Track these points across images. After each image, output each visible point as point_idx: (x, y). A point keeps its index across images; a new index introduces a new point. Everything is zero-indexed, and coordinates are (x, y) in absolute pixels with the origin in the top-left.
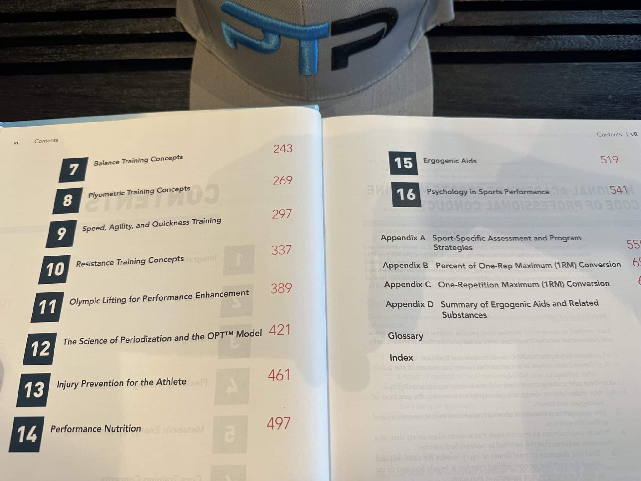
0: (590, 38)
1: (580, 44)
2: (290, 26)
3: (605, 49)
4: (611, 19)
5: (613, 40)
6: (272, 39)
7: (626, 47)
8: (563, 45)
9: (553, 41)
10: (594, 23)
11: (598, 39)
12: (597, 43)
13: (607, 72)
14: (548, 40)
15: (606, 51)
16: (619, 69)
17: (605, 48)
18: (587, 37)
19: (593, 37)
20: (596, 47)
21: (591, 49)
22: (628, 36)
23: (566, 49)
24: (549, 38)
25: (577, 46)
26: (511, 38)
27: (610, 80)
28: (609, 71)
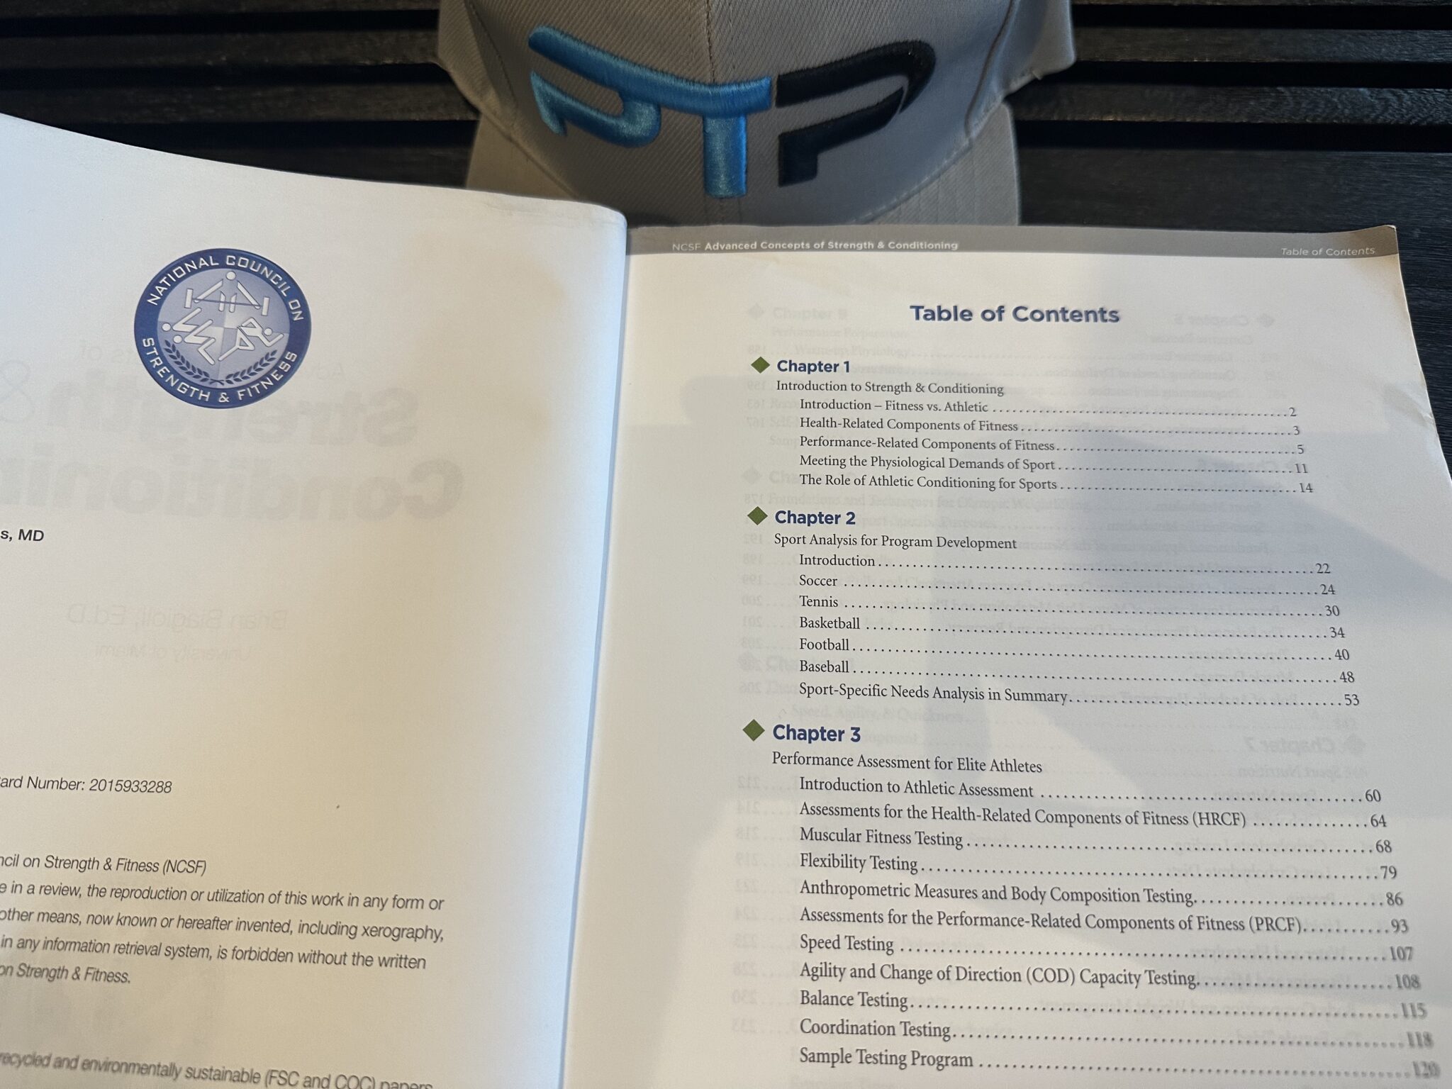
2: (682, 85)
3: (1414, 122)
6: (641, 114)
9: (1290, 99)
12: (1396, 106)
13: (1414, 176)
15: (1416, 124)
17: (1412, 118)
18: (1372, 92)
19: (1386, 93)
20: (1392, 115)
21: (1379, 121)
23: (1319, 120)
24: (1283, 93)
25: (1347, 111)
26: (1192, 91)
27: (1420, 193)
28: (1418, 172)
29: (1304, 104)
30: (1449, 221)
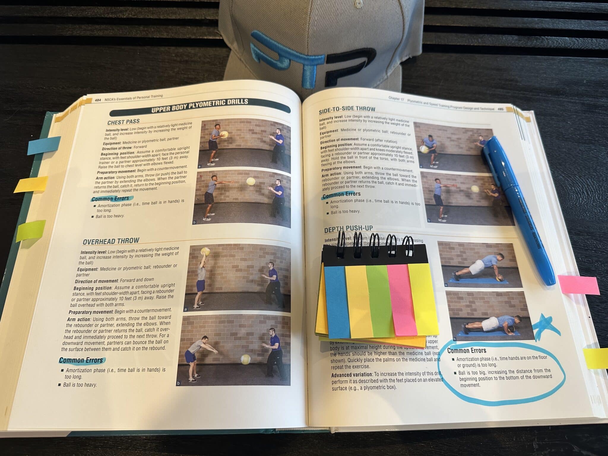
0: (571, 39)
1: (565, 44)
2: (298, 54)
4: (587, 27)
5: (588, 41)
6: (285, 61)
7: (597, 47)
8: (553, 44)
9: (546, 40)
10: (575, 29)
11: (578, 41)
12: (577, 43)
13: (583, 64)
14: (542, 40)
15: (583, 49)
16: (592, 62)
17: (582, 47)
19: (574, 39)
20: (576, 46)
21: (572, 48)
22: (599, 40)
23: (555, 47)
24: (543, 38)
25: (563, 45)
27: (585, 70)
28: (584, 64)
29: (550, 42)
30: (594, 78)
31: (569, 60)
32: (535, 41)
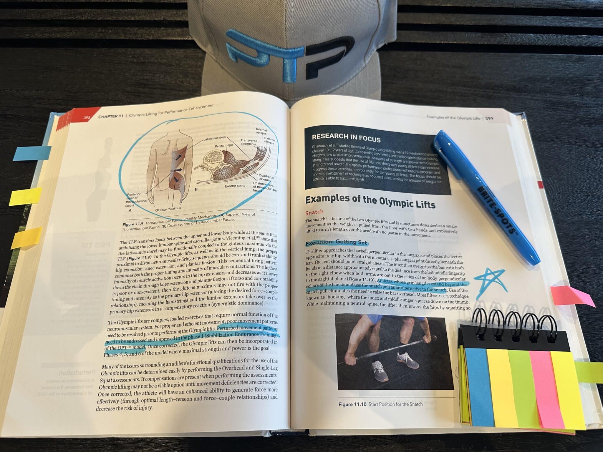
0: (536, 36)
1: (529, 40)
3: (547, 45)
5: (553, 38)
6: (263, 57)
7: (562, 43)
8: (517, 41)
9: (510, 37)
10: (540, 25)
11: (542, 37)
12: (542, 39)
13: (547, 61)
14: (506, 37)
16: (556, 59)
17: (546, 43)
18: (534, 35)
19: (538, 35)
20: (541, 43)
21: (537, 44)
22: (564, 36)
23: (519, 44)
24: (507, 35)
25: (527, 41)
26: (479, 34)
27: (549, 66)
28: (549, 60)
29: (514, 39)
30: (558, 75)
31: (533, 57)
32: (498, 38)
